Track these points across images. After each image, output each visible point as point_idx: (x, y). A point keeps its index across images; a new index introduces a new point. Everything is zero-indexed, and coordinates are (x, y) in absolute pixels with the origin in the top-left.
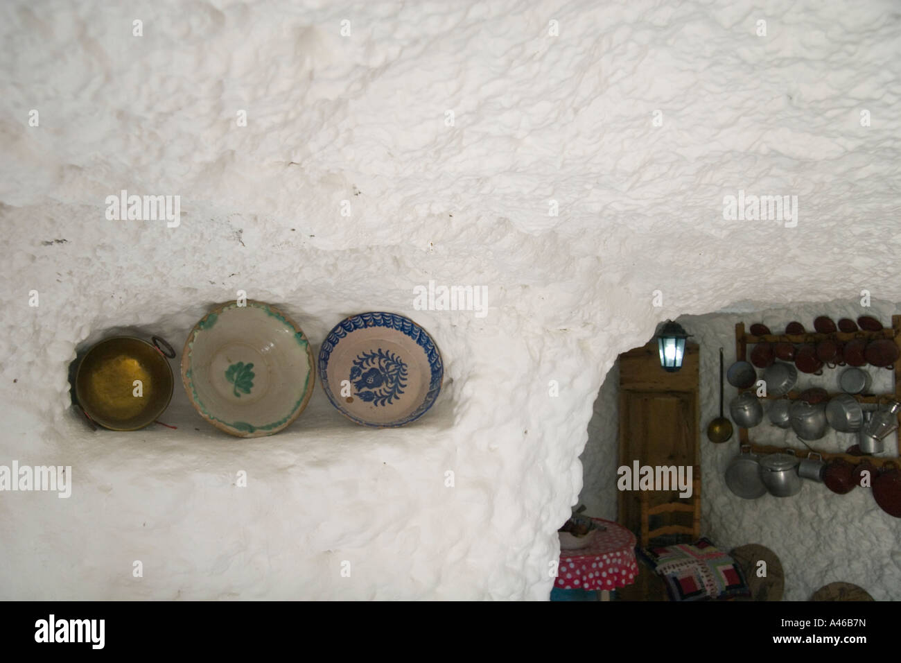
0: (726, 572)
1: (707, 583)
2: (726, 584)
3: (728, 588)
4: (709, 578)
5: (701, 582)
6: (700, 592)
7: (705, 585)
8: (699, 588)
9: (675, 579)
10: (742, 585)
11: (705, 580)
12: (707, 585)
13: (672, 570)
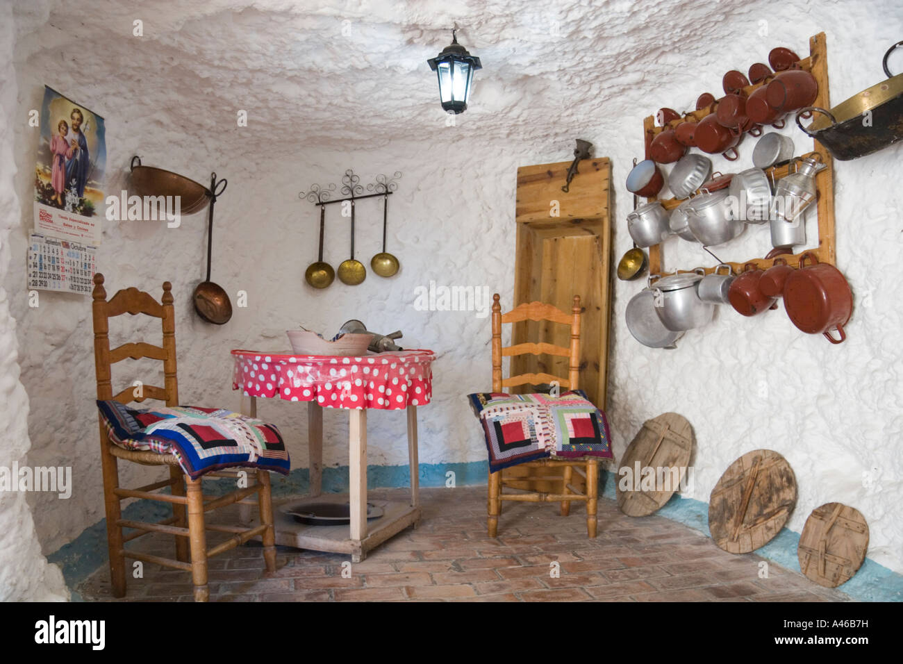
0: (575, 422)
1: (542, 431)
2: (572, 435)
3: (572, 441)
4: (545, 425)
5: (532, 430)
6: (528, 442)
7: (537, 433)
8: (527, 436)
9: (497, 424)
10: (597, 440)
11: (539, 429)
12: (540, 434)
13: (498, 413)
